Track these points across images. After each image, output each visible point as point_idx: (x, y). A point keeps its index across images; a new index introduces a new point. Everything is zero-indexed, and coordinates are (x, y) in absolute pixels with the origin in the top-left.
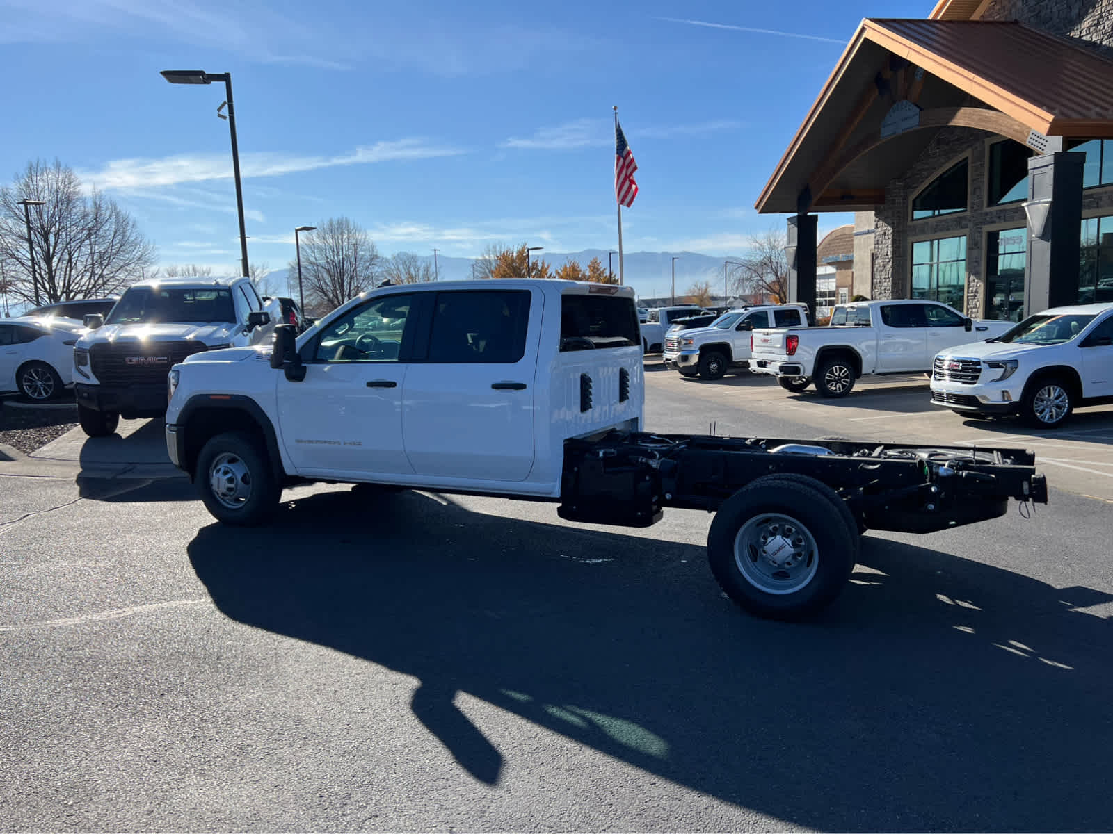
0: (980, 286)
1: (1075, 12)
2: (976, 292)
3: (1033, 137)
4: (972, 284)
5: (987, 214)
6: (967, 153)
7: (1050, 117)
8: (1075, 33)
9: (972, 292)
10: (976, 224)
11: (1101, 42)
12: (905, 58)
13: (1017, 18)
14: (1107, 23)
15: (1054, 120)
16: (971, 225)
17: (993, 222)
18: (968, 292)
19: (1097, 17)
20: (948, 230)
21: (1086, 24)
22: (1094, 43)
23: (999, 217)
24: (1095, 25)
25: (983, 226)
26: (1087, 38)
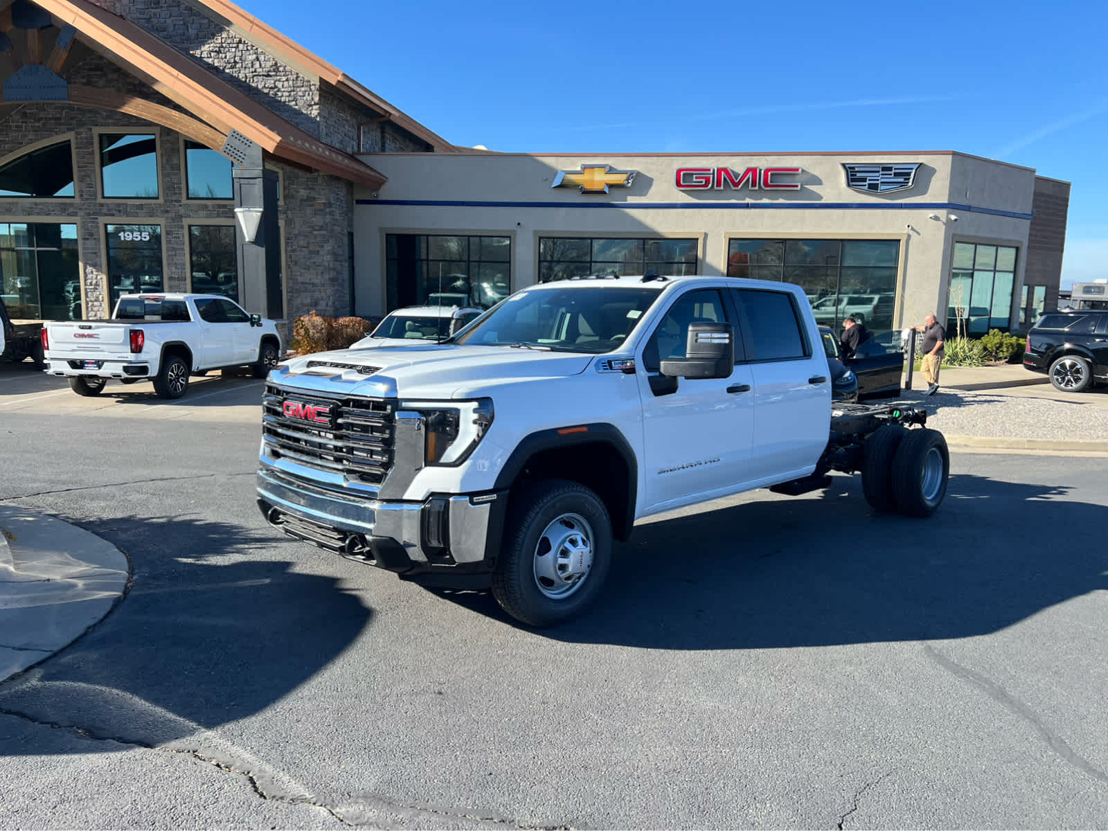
0: (102, 278)
1: (192, 32)
2: (97, 284)
3: (229, 147)
4: (89, 276)
5: (102, 205)
6: (70, 136)
7: (278, 138)
8: (197, 54)
9: (91, 284)
10: (89, 214)
11: (224, 69)
12: (71, 24)
13: (123, 14)
14: (228, 54)
15: (280, 141)
16: (81, 213)
17: (113, 215)
18: (86, 285)
19: (218, 45)
20: (48, 215)
21: (206, 48)
22: (217, 68)
23: (120, 211)
24: (216, 51)
25: (99, 218)
26: (210, 61)
